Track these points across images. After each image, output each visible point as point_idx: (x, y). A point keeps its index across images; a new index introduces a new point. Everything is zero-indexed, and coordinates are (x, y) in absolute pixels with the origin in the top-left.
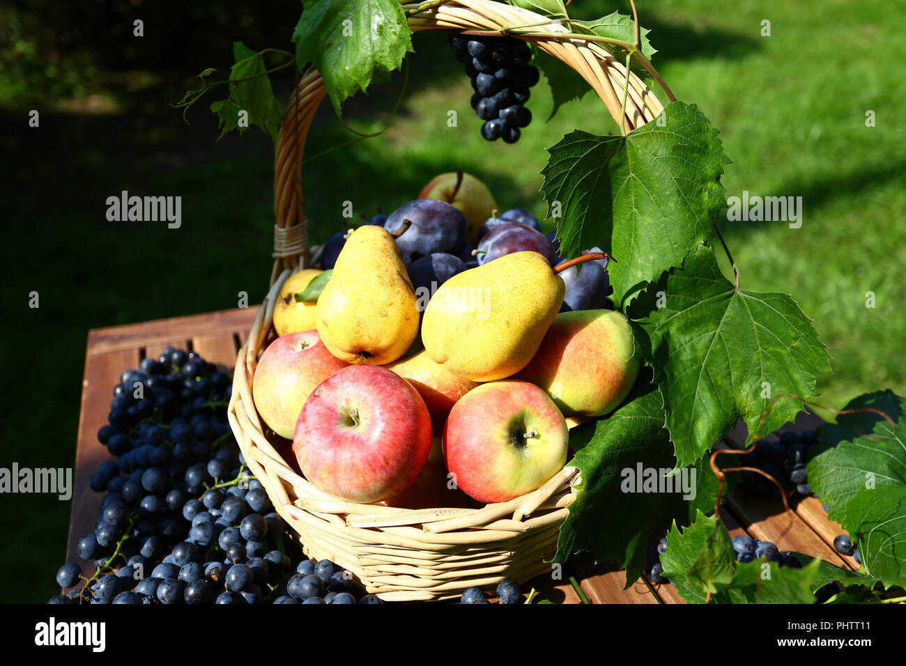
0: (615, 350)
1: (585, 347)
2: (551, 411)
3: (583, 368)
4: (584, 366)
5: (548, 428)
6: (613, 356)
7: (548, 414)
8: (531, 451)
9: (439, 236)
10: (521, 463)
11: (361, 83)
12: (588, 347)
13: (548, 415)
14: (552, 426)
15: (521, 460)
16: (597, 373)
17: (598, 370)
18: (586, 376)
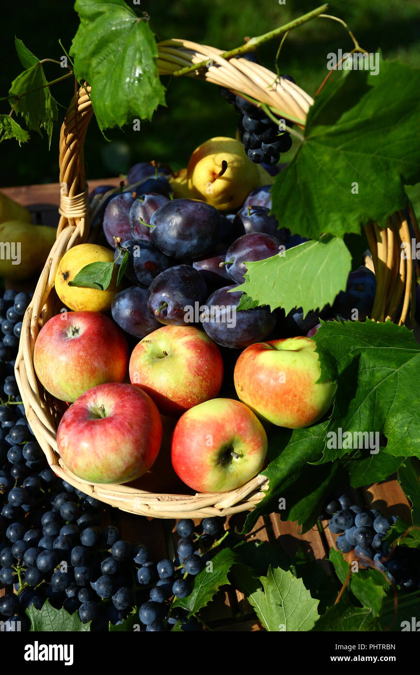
0: (316, 397)
1: (291, 393)
2: (255, 438)
3: (287, 408)
4: (288, 406)
5: (251, 451)
6: (313, 401)
7: (253, 440)
8: (234, 467)
9: (195, 242)
10: (224, 477)
11: (118, 122)
12: (293, 393)
13: (252, 442)
14: (253, 450)
15: (226, 475)
16: (297, 412)
17: (298, 410)
18: (288, 413)
